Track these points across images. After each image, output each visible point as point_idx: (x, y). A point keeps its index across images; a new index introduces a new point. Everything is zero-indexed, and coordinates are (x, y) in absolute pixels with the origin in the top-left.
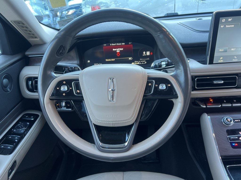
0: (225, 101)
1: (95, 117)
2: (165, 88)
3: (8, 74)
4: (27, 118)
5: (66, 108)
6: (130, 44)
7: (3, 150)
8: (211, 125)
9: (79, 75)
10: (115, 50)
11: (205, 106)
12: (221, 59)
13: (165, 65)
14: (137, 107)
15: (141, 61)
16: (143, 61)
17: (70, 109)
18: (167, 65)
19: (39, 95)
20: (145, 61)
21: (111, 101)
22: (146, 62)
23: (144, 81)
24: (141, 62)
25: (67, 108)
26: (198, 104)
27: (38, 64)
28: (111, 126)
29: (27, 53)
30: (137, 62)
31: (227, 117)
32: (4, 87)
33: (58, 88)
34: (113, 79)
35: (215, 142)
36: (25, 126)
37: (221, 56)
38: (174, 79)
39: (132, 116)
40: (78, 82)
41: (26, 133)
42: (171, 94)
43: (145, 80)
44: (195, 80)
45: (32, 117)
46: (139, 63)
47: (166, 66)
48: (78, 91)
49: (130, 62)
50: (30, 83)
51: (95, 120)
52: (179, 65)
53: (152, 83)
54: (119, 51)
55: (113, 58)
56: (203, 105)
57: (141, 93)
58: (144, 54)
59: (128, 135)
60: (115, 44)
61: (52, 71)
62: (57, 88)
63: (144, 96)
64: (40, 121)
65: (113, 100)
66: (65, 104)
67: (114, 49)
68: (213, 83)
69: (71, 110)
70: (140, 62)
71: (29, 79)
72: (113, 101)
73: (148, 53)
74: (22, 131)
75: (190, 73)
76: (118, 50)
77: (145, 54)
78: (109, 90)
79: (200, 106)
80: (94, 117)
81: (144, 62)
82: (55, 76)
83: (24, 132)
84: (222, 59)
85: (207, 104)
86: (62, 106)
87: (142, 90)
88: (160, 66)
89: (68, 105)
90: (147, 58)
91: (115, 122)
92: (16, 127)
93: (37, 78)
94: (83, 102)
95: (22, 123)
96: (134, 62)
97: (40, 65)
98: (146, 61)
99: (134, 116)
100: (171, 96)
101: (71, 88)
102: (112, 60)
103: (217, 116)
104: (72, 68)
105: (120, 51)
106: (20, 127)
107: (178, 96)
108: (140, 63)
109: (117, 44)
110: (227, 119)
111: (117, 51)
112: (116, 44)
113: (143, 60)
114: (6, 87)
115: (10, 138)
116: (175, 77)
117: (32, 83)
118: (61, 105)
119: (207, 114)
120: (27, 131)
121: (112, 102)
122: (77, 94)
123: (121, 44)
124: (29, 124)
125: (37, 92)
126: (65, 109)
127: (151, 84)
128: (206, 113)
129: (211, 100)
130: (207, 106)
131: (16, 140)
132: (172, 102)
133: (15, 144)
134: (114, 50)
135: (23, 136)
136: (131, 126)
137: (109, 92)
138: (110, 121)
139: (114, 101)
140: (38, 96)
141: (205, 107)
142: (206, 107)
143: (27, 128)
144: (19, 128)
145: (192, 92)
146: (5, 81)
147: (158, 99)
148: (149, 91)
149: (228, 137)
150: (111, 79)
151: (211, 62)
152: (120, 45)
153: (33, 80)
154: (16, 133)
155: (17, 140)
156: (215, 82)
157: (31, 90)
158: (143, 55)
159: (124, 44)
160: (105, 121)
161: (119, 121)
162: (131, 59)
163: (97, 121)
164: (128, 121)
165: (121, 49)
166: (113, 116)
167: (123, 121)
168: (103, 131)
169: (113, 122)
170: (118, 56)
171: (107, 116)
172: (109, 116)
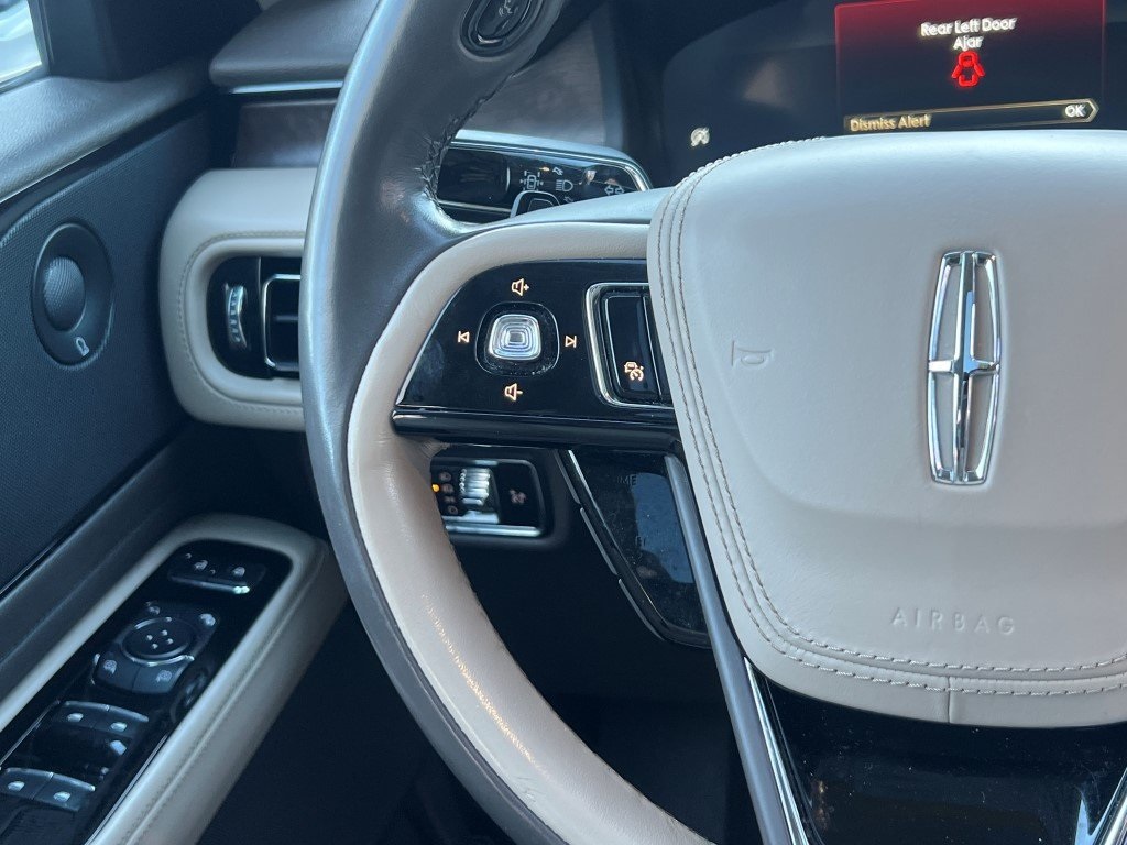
1: (781, 620)
3: (85, 225)
4: (205, 575)
5: (493, 518)
7: (20, 816)
9: (647, 222)
10: (945, 29)
17: (531, 532)
19: (308, 402)
21: (946, 476)
25: (504, 521)
27: (303, 155)
28: (934, 713)
29: (223, 65)
32: (51, 323)
33: (464, 337)
34: (982, 260)
36: (188, 635)
40: (633, 289)
41: (189, 690)
45: (240, 571)
48: (634, 371)
50: (234, 299)
51: (783, 646)
54: (976, 43)
55: (915, 106)
59: (1094, 818)
61: (420, 189)
62: (461, 337)
64: (297, 611)
65: (967, 465)
66: (491, 488)
67: (936, 21)
69: (537, 542)
71: (232, 268)
72: (973, 478)
74: (163, 672)
76: (972, 35)
78: (935, 366)
80: (770, 615)
82: (447, 234)
83: (180, 683)
86: (467, 501)
89: (518, 498)
91: (971, 684)
92: (119, 641)
93: (294, 263)
94: (662, 471)
95: (164, 614)
97: (317, 165)
101: (574, 342)
102: (903, 122)
104: (575, 174)
105: (990, 39)
106: (152, 642)
111: (958, 44)
114: (63, 323)
115: (74, 725)
117: (251, 304)
118: (457, 488)
120: (202, 680)
121: (957, 487)
122: (622, 399)
124: (218, 626)
125: (295, 376)
126: (486, 524)
131: (118, 747)
133: (105, 770)
134: (927, 30)
135: (167, 716)
137: (931, 382)
138: (924, 669)
139: (979, 472)
140: (300, 410)
143: (196, 652)
144: (145, 651)
146: (60, 277)
150: (954, 261)
153: (263, 282)
154: (120, 691)
155: (125, 741)
157: (243, 361)
160: (872, 662)
161: (1022, 680)
162: (1081, 117)
163: (799, 651)
164: (1109, 678)
165: (996, 22)
166: (957, 622)
167: (1060, 683)
168: (842, 750)
169: (951, 679)
170: (967, 84)
171: (896, 621)
172: (916, 613)
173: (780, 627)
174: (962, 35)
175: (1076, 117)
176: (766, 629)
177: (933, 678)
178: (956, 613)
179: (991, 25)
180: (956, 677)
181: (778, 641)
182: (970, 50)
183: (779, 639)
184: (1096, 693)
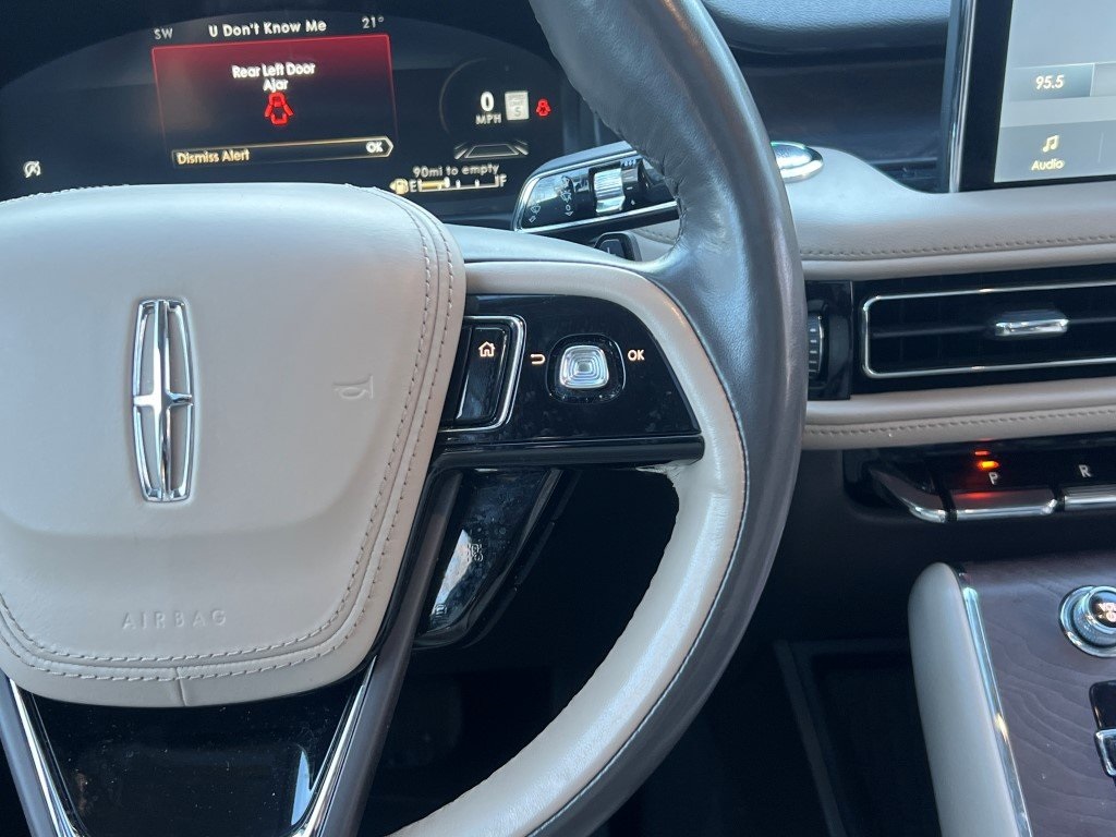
0: (1084, 471)
1: (26, 637)
2: (599, 383)
6: (371, 31)
8: (984, 656)
10: (253, 72)
11: (942, 513)
12: (1045, 149)
13: (623, 198)
14: (382, 538)
15: (465, 170)
16: (483, 170)
18: (638, 194)
20: (496, 169)
21: (154, 494)
22: (503, 177)
23: (440, 325)
24: (460, 176)
26: (888, 493)
28: (171, 700)
30: (434, 172)
31: (1093, 591)
34: (173, 306)
35: (1012, 785)
37: (1050, 130)
38: (674, 309)
39: (340, 615)
42: (652, 427)
43: (442, 312)
44: (858, 315)
46: (447, 182)
47: (627, 207)
49: (375, 175)
51: (32, 660)
52: (711, 193)
53: (502, 336)
54: (283, 85)
55: (236, 142)
56: (930, 506)
57: (417, 423)
58: (481, 112)
59: (314, 769)
60: (246, 30)
63: (440, 444)
65: (172, 484)
67: (244, 64)
68: (995, 330)
70: (455, 171)
72: (177, 495)
73: (518, 106)
75: (796, 256)
76: (277, 78)
77: (494, 111)
78: (139, 401)
79: (905, 510)
80: (18, 634)
81: (489, 178)
84: (1054, 147)
85: (958, 497)
87: (424, 396)
88: (585, 203)
90: (514, 143)
91: (195, 671)
96: (409, 176)
98: (505, 166)
99: (357, 609)
100: (649, 443)
102: (226, 156)
103: (1028, 586)
105: (295, 82)
107: (701, 441)
108: (453, 184)
109: (267, 26)
110: (1094, 603)
111: (267, 86)
112: (257, 27)
113: (479, 163)
116: (683, 288)
119: (957, 567)
121: (163, 504)
123: (296, 28)
127: (498, 351)
128: (947, 563)
129: (987, 464)
130: (954, 508)
132: (665, 483)
134: (238, 72)
136: (336, 696)
137: (137, 415)
138: (153, 664)
139: (182, 490)
141: (939, 515)
142: (951, 517)
145: (815, 408)
147: (560, 467)
148: (486, 409)
149: (1100, 736)
150: (150, 308)
151: (978, 177)
152: (291, 34)
156: (1008, 328)
158: (480, 120)
159: (322, 26)
160: (108, 663)
161: (237, 662)
162: (380, 153)
163: (47, 662)
164: (309, 650)
165: (299, 66)
166: (178, 620)
167: (269, 659)
168: (107, 745)
169: (179, 669)
170: (279, 122)
171: (126, 625)
172: (142, 617)
173: (28, 643)
174: (269, 78)
175: (375, 153)
176: (15, 647)
177: (164, 670)
178: (176, 612)
179: (295, 69)
180: (182, 666)
181: (27, 656)
182: (278, 91)
183: (28, 654)
184: (299, 664)
